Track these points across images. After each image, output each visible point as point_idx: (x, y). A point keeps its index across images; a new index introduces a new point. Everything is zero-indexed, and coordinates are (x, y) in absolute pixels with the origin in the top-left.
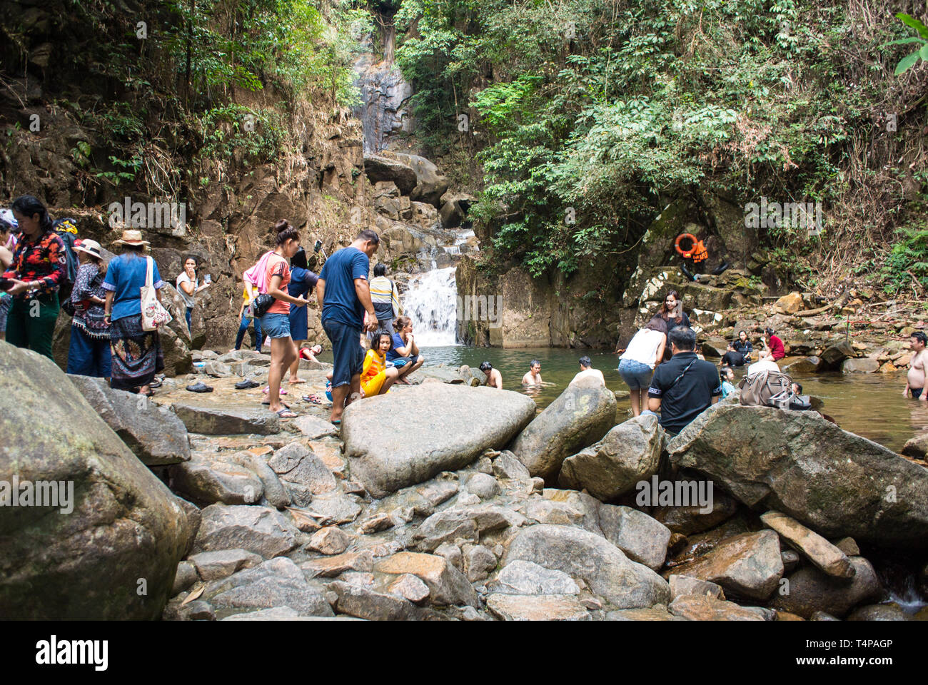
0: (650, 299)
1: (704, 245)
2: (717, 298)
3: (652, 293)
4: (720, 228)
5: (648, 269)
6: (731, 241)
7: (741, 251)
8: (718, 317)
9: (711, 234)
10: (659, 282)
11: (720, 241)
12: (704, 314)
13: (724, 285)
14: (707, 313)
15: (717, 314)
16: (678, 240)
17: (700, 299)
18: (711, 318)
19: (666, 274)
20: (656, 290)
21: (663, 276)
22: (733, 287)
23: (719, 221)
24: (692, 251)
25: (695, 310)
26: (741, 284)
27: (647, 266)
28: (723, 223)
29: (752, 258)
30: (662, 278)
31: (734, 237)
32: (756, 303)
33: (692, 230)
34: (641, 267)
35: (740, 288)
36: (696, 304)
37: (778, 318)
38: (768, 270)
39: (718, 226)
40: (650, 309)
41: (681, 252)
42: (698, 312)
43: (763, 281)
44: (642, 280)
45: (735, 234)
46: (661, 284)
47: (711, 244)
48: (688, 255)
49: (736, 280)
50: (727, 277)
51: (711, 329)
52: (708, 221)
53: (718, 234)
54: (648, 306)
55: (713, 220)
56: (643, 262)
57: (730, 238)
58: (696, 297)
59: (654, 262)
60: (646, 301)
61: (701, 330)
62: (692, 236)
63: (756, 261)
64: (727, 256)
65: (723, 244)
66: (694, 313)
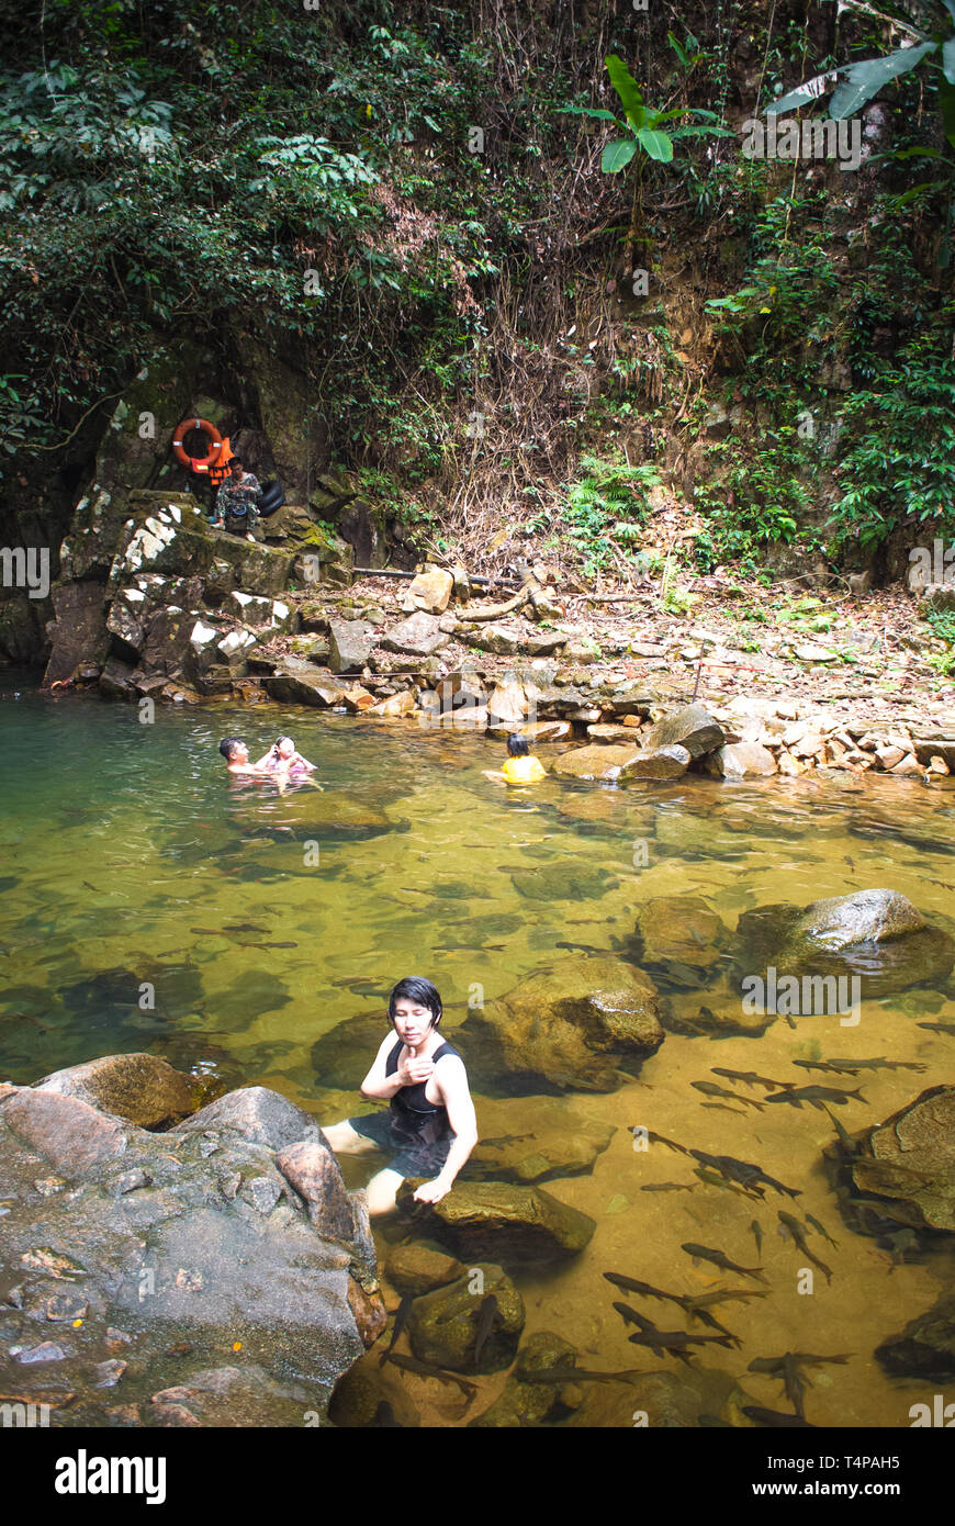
0: (149, 568)
1: (233, 448)
2: (277, 568)
3: (151, 554)
4: (267, 416)
5: (119, 494)
6: (284, 446)
7: (299, 467)
8: (280, 610)
9: (247, 425)
10: (164, 529)
11: (263, 444)
12: (253, 603)
13: (282, 539)
14: (261, 600)
15: (276, 604)
16: (180, 432)
17: (247, 570)
18: (266, 612)
19: (176, 512)
20: (161, 547)
21: (169, 513)
22: (300, 544)
23: (266, 398)
24: (210, 459)
25: (236, 594)
26: (315, 540)
27: (117, 486)
28: (273, 404)
29: (320, 485)
30: (167, 519)
31: (290, 437)
32: (344, 581)
33: (207, 413)
34: (104, 487)
35: (313, 549)
36: (238, 580)
37: (425, 622)
38: (354, 514)
39: (264, 410)
40: (149, 592)
41: (187, 459)
42: (243, 599)
43: (341, 534)
44: (114, 519)
45: (291, 432)
46: (170, 534)
47: (246, 448)
48: (202, 467)
49: (305, 530)
50: (286, 522)
51: (270, 635)
52: (243, 396)
53: (260, 428)
54: (143, 585)
55: (254, 394)
56: (109, 475)
57: (282, 439)
58: (238, 566)
59: (133, 478)
60: (139, 571)
61: (252, 639)
62: (211, 425)
63: (330, 492)
64: (273, 476)
65: (268, 450)
66: (233, 600)
